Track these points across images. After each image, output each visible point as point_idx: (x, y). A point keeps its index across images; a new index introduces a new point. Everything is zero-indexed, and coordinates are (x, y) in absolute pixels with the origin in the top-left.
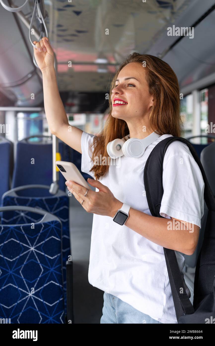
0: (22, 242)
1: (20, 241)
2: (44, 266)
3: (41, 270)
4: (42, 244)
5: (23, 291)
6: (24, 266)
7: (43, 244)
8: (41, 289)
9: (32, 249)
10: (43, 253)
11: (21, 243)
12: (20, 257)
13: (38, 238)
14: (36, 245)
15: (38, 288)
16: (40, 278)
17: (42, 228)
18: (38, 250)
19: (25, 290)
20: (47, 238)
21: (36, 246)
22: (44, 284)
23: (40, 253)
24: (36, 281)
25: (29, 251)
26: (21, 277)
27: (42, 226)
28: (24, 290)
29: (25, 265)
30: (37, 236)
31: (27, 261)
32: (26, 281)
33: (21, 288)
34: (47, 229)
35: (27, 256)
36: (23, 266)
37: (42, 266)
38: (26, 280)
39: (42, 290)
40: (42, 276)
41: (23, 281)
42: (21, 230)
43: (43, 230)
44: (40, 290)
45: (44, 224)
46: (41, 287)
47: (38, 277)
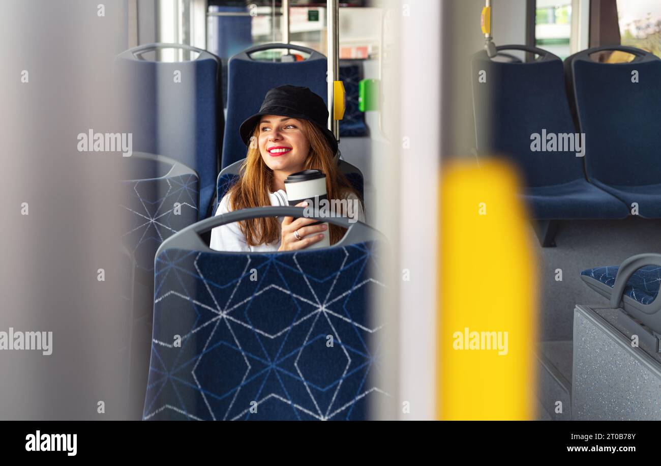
0: (296, 294)
1: (293, 292)
2: (352, 350)
3: (348, 360)
4: (344, 298)
5: (306, 411)
6: (304, 350)
7: (347, 296)
8: (349, 407)
9: (322, 308)
10: (349, 319)
11: (294, 295)
12: (294, 329)
13: (335, 282)
14: (330, 299)
15: (342, 405)
16: (345, 381)
17: (345, 259)
18: (335, 311)
19: (310, 410)
20: (357, 284)
21: (329, 304)
22: (357, 395)
23: (342, 319)
24: (335, 387)
25: (315, 315)
26: (297, 378)
27: (344, 255)
28: (307, 409)
29: (305, 347)
30: (334, 277)
31: (310, 339)
32: (310, 387)
33: (299, 405)
34: (357, 261)
35: (310, 325)
36: (301, 349)
37: (347, 350)
38: (308, 383)
39: (351, 410)
40: (350, 374)
41: (304, 387)
42: (294, 265)
43: (346, 264)
44: (348, 409)
45: (349, 249)
46: (348, 401)
47: (339, 376)
